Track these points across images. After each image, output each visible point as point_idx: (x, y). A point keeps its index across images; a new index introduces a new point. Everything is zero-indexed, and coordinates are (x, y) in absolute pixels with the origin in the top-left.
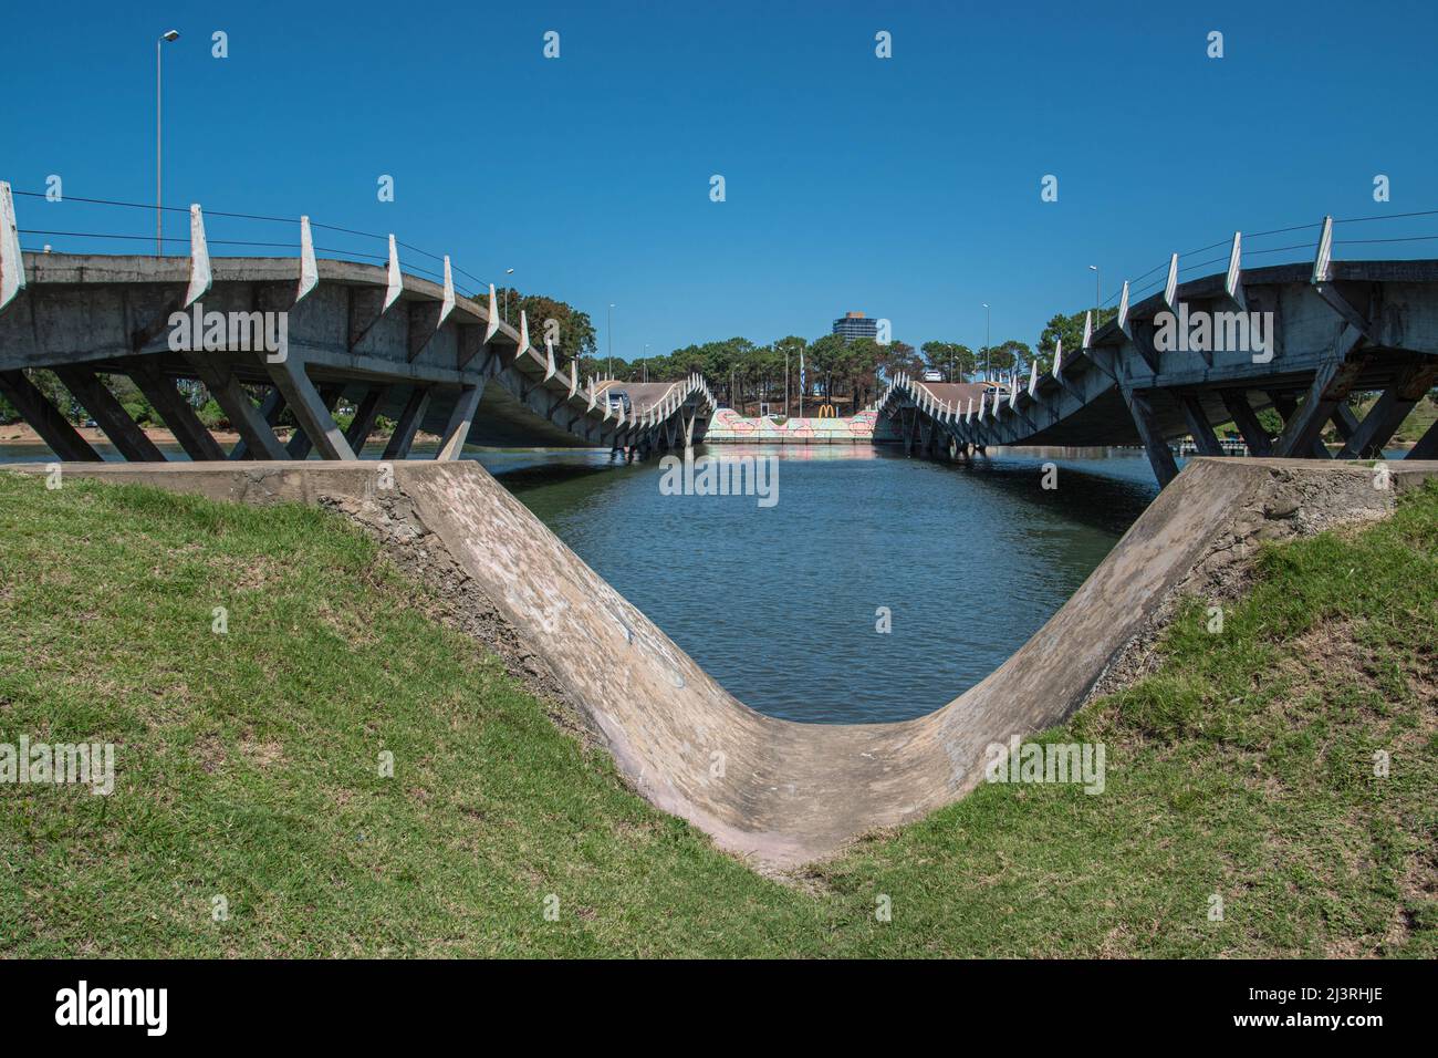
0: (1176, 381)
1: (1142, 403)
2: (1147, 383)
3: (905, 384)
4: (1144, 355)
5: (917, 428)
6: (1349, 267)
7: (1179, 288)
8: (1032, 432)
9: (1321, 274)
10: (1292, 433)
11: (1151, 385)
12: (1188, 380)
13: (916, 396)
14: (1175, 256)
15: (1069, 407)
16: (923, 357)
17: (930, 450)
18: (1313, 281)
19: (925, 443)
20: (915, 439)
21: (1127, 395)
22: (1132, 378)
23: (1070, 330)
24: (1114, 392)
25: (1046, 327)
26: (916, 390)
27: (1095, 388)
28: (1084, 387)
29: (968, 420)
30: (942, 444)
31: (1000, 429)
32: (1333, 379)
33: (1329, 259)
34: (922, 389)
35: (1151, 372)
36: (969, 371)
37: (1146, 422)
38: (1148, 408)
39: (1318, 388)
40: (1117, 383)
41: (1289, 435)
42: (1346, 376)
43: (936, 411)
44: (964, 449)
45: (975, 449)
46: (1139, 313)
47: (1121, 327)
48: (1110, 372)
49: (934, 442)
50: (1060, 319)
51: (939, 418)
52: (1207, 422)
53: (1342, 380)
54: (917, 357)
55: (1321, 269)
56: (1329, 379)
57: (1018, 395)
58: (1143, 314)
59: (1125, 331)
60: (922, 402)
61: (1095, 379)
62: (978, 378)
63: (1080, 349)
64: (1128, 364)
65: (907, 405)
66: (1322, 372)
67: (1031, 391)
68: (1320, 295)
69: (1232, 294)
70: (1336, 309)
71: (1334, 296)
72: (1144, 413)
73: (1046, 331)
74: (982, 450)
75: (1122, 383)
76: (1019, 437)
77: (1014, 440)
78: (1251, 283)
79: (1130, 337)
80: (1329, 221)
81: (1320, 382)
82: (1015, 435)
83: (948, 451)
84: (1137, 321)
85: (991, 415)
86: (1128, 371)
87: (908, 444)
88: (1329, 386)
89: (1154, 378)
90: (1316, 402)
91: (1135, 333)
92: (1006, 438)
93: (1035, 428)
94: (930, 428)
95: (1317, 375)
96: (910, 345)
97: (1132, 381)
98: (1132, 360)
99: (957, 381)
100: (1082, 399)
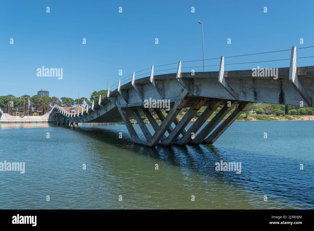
0: (133, 105)
1: (123, 111)
2: (125, 106)
3: (57, 107)
4: (124, 99)
5: (60, 118)
6: (186, 74)
7: (135, 81)
8: (92, 119)
9: (179, 76)
10: (168, 119)
11: (126, 107)
12: (137, 105)
13: (60, 110)
14: (134, 72)
15: (103, 112)
16: (61, 101)
17: (63, 124)
18: (177, 78)
19: (62, 122)
20: (60, 121)
21: (119, 109)
22: (120, 105)
23: (98, 95)
24: (116, 108)
25: (92, 94)
26: (60, 109)
27: (110, 107)
28: (107, 107)
29: (74, 116)
30: (67, 122)
31: (83, 119)
32: (180, 104)
33: (180, 72)
34: (62, 108)
35: (126, 103)
36: (73, 104)
37: (125, 116)
38: (125, 113)
39: (176, 107)
40: (116, 106)
41: (167, 119)
42: (183, 103)
43: (65, 114)
44: (72, 124)
45: (75, 123)
46: (124, 87)
47: (119, 91)
48: (115, 104)
49: (64, 122)
50: (95, 92)
51: (66, 116)
52: (140, 115)
53: (182, 104)
54: (59, 101)
55: (179, 75)
56: (179, 104)
57: (89, 109)
58: (125, 88)
59: (119, 92)
60: (62, 112)
61: (110, 106)
62: (75, 106)
63: (106, 97)
64: (119, 101)
65: (57, 112)
66: (177, 102)
67: (92, 108)
68: (178, 81)
69: (152, 82)
70: (182, 85)
71: (182, 82)
72: (124, 114)
73: (92, 95)
74: (77, 124)
75: (118, 106)
76: (89, 120)
77: (87, 121)
78: (157, 79)
80: (181, 62)
81: (176, 105)
82: (88, 120)
83: (68, 124)
84: (123, 90)
85: (77, 116)
86: (119, 103)
87: (58, 123)
88: (179, 106)
89: (127, 105)
90: (175, 110)
91: (122, 93)
92: (85, 121)
93: (93, 118)
94: (63, 118)
95: (175, 103)
96: (58, 98)
97: (121, 106)
98: (121, 100)
99: (70, 106)
100: (106, 110)
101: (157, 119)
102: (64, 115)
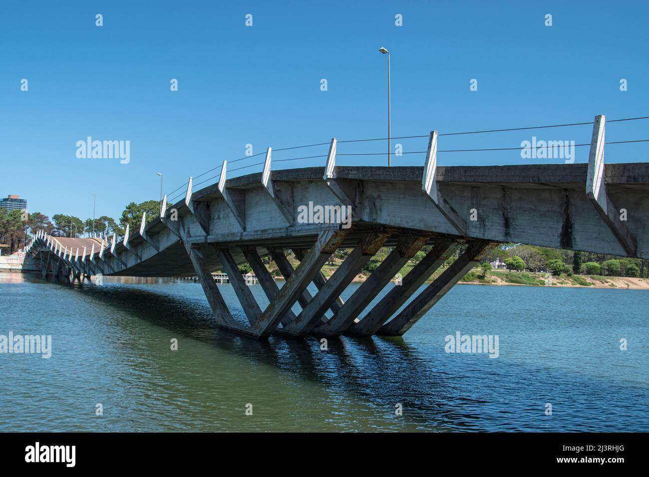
0: (221, 239)
1: (197, 252)
2: (201, 240)
3: (44, 237)
4: (201, 224)
5: (50, 264)
6: (349, 170)
7: (227, 181)
8: (124, 268)
9: (330, 173)
10: (301, 273)
11: (204, 241)
12: (229, 239)
13: (50, 244)
14: (226, 162)
15: (148, 253)
16: (53, 223)
17: (57, 277)
18: (324, 178)
19: (54, 272)
20: (49, 270)
21: (188, 247)
22: (191, 237)
23: (139, 211)
24: (180, 245)
25: (125, 209)
26: (51, 241)
27: (166, 242)
28: (158, 241)
29: (83, 259)
30: (64, 273)
31: (103, 266)
32: (330, 240)
33: (334, 165)
34: (54, 240)
35: (204, 233)
36: (80, 232)
37: (200, 264)
38: (200, 255)
39: (319, 246)
40: (181, 239)
41: (298, 274)
42: (338, 238)
43: (63, 254)
44: (77, 276)
45: (84, 277)
46: (199, 196)
47: (187, 205)
48: (176, 233)
49: (60, 272)
50: (133, 205)
51: (64, 258)
52: (235, 263)
53: (335, 241)
54: (50, 223)
55: (330, 171)
56: (327, 240)
57: (117, 245)
58: (202, 197)
59: (189, 207)
60: (54, 248)
61: (166, 238)
62: (85, 236)
63: (159, 218)
64: (189, 228)
65: (44, 249)
66: (322, 236)
67: (125, 243)
68: (329, 187)
69: (266, 186)
70: (337, 196)
71: (337, 188)
72: (198, 258)
73: (125, 211)
74: (88, 277)
75: (184, 239)
76: (116, 271)
77: (112, 272)
78: (279, 179)
79: (193, 211)
80: (335, 141)
81: (320, 242)
82: (113, 269)
83: (68, 277)
84: (197, 201)
85: (89, 260)
86: (189, 232)
87: (44, 273)
88: (327, 244)
89: (206, 238)
90: (318, 254)
91: (196, 209)
92: (106, 272)
93: (126, 265)
94: (58, 264)
95: (319, 237)
96: (46, 215)
97: (191, 239)
98: (191, 226)
99: (74, 236)
100: (157, 249)
101: (274, 274)
102: (59, 255)
